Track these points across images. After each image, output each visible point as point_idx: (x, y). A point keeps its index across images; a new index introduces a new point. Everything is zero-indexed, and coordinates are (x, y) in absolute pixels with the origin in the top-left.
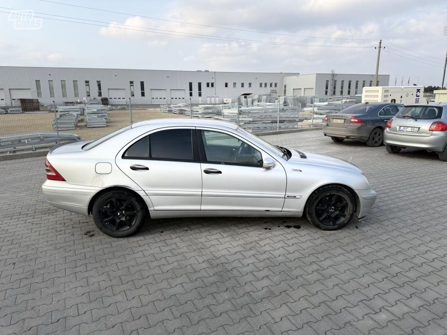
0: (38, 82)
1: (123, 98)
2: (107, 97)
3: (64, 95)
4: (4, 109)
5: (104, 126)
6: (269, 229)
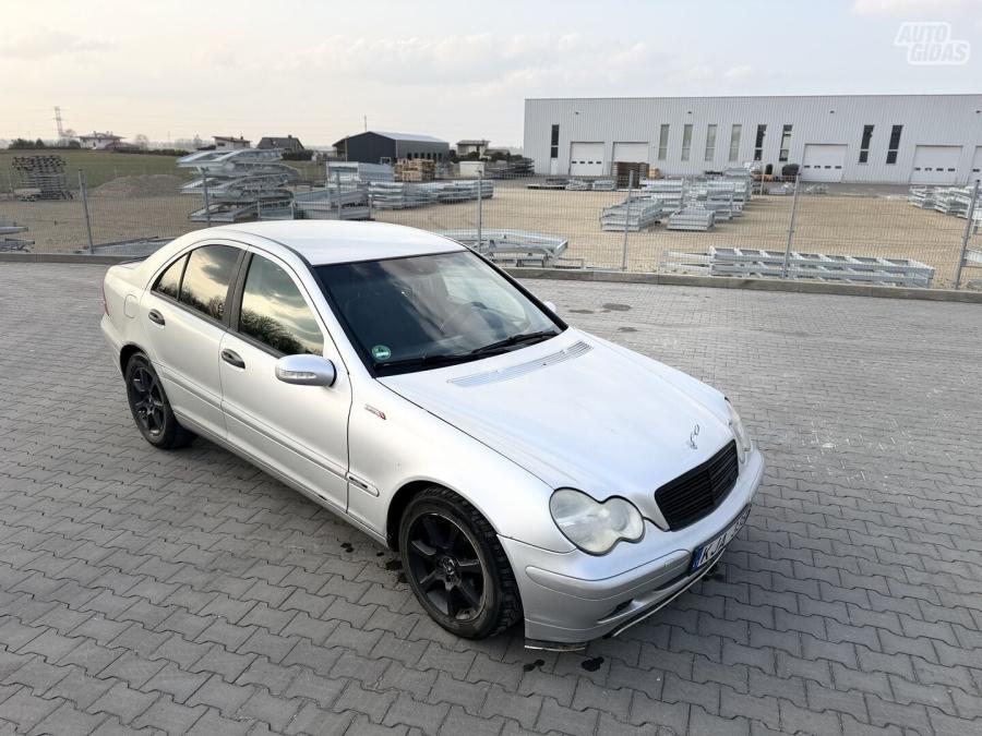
0: (665, 127)
1: (837, 167)
2: (800, 164)
3: (709, 155)
4: (587, 181)
5: (703, 228)
6: (350, 550)
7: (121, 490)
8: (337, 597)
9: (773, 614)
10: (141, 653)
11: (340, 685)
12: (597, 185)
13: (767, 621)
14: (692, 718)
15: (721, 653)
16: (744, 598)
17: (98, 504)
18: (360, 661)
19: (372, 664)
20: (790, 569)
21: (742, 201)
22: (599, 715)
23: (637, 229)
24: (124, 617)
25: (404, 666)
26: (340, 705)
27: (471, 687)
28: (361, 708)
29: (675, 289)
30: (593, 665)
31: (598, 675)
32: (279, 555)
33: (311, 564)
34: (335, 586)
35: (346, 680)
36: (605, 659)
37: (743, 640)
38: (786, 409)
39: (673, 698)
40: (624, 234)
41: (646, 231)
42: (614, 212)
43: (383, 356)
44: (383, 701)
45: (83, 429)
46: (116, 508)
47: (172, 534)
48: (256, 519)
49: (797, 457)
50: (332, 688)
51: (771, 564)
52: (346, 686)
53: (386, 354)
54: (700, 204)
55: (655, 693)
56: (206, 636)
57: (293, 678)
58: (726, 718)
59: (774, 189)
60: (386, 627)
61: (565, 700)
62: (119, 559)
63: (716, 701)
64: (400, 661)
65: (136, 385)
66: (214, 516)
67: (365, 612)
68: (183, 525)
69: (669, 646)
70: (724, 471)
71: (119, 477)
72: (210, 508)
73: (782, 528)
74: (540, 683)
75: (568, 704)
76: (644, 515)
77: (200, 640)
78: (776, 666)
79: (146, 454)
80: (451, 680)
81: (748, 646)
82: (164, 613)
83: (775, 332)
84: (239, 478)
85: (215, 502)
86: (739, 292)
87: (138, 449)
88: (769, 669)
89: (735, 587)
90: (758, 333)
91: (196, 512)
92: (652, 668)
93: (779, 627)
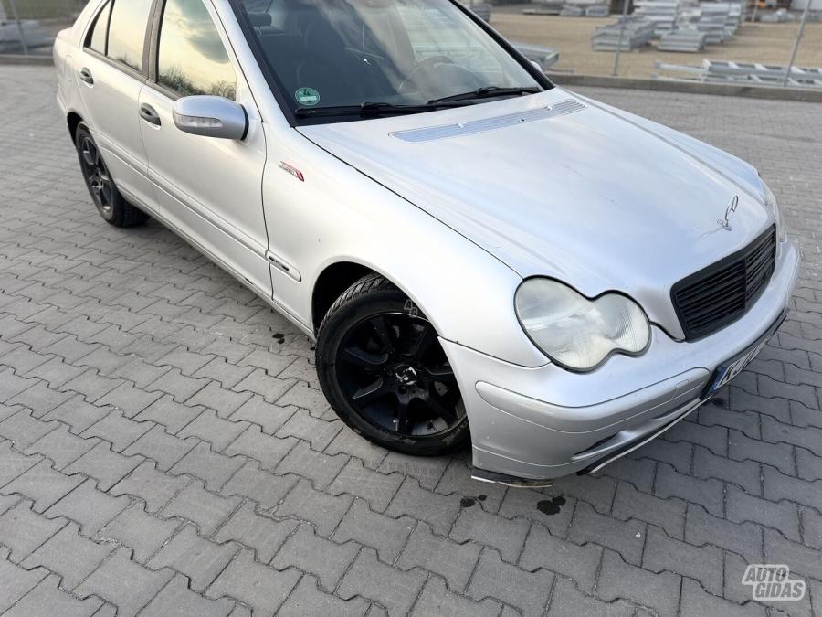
4: (581, 7)
6: (281, 340)
7: (61, 264)
8: (254, 394)
9: (794, 456)
10: (17, 445)
11: (231, 504)
12: (590, 11)
13: (786, 463)
14: (683, 597)
15: (725, 503)
16: (754, 432)
17: (34, 277)
18: (263, 476)
19: (275, 481)
20: (813, 399)
21: (733, 24)
22: (555, 579)
23: (628, 49)
24: (15, 400)
25: (313, 486)
26: (225, 533)
27: (389, 523)
28: (249, 541)
29: (667, 95)
30: (550, 507)
31: (558, 521)
32: (202, 342)
33: (234, 355)
34: (256, 382)
35: (240, 499)
36: (568, 500)
37: (755, 489)
38: (794, 213)
39: (656, 564)
40: (615, 54)
41: (637, 51)
42: (607, 31)
43: (309, 102)
44: (278, 533)
45: (48, 205)
46: (50, 281)
47: (97, 311)
48: (189, 301)
49: (812, 265)
50: (220, 508)
51: (789, 391)
52: (237, 509)
53: (313, 98)
54: (693, 27)
55: (634, 557)
56: (94, 431)
57: (178, 492)
58: (733, 602)
59: (766, 17)
60: (302, 434)
61: (510, 554)
62: (35, 336)
63: (718, 574)
64: (309, 479)
65: (85, 156)
66: (145, 296)
67: (282, 414)
68: (113, 303)
69: (653, 489)
70: (760, 265)
71: (65, 252)
72: (144, 287)
73: (799, 346)
74: (480, 525)
75: (514, 561)
76: (652, 319)
77: (85, 435)
78: (801, 529)
79: (99, 229)
80: (367, 511)
81: (761, 497)
82: (59, 398)
83: (777, 137)
84: (184, 258)
85: (152, 281)
86: (736, 100)
87: (93, 225)
88: (792, 532)
89: (740, 416)
90: (758, 137)
91: (130, 290)
92: (630, 519)
93: (803, 473)
